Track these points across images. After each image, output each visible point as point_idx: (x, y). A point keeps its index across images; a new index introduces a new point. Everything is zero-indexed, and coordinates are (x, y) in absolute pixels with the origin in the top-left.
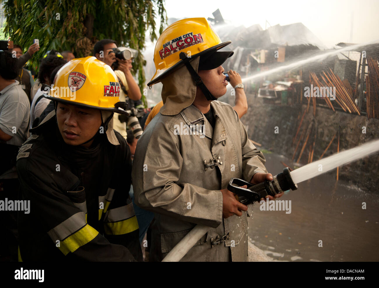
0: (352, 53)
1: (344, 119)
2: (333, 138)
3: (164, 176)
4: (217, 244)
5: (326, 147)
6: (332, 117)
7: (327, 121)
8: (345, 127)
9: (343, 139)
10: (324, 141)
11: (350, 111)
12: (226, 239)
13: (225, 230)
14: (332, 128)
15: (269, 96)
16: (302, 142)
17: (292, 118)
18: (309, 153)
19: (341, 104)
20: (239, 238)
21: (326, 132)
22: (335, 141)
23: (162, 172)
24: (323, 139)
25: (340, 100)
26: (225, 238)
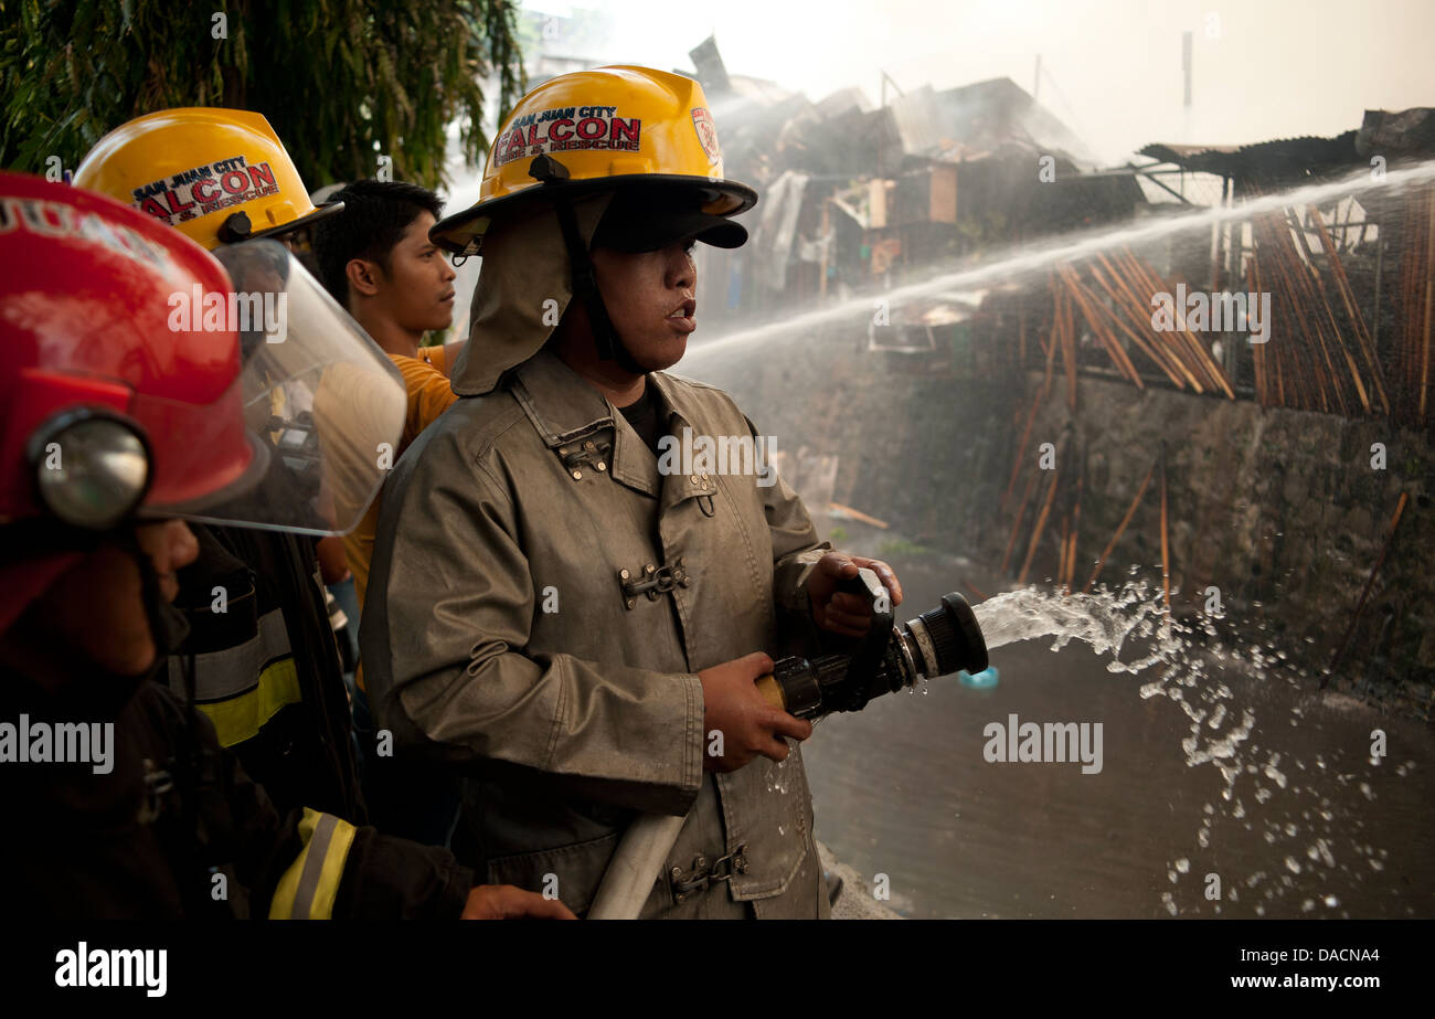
0: (1194, 179)
1: (1176, 414)
2: (1143, 486)
3: (463, 624)
4: (699, 888)
5: (1122, 519)
6: (1135, 410)
7: (1117, 426)
8: (1183, 443)
9: (1178, 489)
10: (1111, 499)
11: (1198, 387)
12: (735, 871)
13: (729, 837)
14: (1136, 451)
15: (908, 344)
16: (1034, 506)
17: (992, 421)
18: (1059, 545)
19: (1166, 363)
20: (783, 870)
21: (1117, 464)
22: (1151, 496)
23: (458, 609)
24: (1108, 491)
25: (1160, 350)
26: (728, 866)
